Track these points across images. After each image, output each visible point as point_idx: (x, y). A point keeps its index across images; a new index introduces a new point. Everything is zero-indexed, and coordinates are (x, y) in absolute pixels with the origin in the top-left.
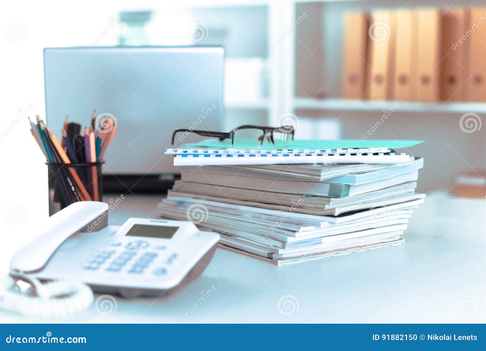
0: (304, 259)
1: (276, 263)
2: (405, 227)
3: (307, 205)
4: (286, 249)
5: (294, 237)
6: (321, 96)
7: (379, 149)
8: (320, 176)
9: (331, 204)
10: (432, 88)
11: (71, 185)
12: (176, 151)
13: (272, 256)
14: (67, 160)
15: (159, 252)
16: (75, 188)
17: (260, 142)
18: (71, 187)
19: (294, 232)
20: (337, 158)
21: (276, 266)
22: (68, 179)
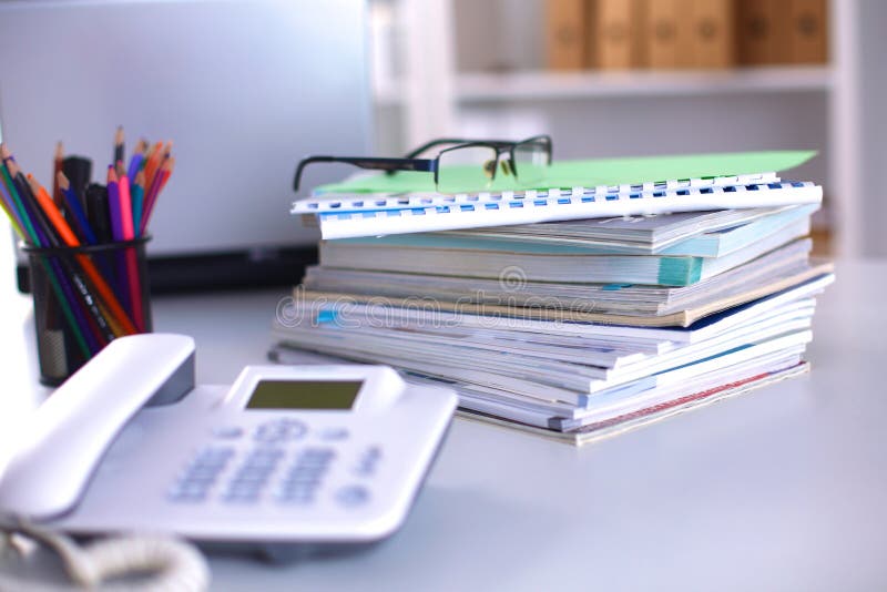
0: (626, 426)
1: (573, 441)
2: (807, 337)
3: (616, 306)
4: (589, 407)
5: (604, 379)
6: (501, 68)
7: (758, 176)
8: (649, 243)
9: (669, 301)
10: (720, 46)
11: (85, 292)
12: (316, 206)
13: (560, 425)
14: (70, 238)
15: (337, 446)
16: (93, 299)
17: (489, 175)
18: (82, 298)
19: (604, 368)
20: (672, 202)
21: (572, 447)
22: (77, 280)
